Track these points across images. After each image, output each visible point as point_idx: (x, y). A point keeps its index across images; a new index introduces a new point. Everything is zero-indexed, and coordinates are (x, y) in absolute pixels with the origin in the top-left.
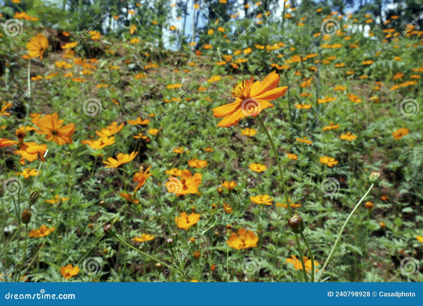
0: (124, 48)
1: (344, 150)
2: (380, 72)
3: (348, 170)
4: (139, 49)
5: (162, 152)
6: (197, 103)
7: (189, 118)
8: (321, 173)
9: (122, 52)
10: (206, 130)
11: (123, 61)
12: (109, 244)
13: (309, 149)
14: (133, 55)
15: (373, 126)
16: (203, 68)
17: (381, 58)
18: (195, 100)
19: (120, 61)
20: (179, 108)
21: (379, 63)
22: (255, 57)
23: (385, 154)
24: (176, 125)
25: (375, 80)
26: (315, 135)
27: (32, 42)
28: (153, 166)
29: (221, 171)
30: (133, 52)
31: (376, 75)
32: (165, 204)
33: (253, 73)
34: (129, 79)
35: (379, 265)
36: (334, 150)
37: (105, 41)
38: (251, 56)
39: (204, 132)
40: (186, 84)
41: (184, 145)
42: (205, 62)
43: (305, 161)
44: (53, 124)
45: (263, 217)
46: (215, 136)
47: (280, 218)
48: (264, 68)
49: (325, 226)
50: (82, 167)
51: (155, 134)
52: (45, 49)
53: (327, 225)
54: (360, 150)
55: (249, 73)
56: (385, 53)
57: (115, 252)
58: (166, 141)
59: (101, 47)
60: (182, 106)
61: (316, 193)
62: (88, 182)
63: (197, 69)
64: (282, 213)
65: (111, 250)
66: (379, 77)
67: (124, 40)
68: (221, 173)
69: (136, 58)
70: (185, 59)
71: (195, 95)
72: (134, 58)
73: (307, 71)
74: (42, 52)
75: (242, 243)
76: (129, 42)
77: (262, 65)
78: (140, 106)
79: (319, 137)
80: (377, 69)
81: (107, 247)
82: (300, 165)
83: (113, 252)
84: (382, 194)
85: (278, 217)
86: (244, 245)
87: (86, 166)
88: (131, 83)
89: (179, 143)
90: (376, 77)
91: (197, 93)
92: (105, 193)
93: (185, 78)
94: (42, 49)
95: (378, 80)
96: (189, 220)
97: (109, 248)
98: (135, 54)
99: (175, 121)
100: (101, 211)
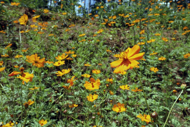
0: (59, 16)
1: (160, 63)
2: (176, 26)
3: (162, 72)
4: (66, 17)
5: (78, 65)
6: (93, 41)
7: (89, 49)
8: (150, 74)
9: (58, 18)
10: (98, 54)
11: (59, 22)
12: (56, 107)
13: (144, 62)
14: (63, 19)
15: (173, 52)
16: (95, 25)
17: (176, 19)
18: (92, 40)
19: (57, 22)
20: (85, 44)
21: (175, 21)
22: (118, 20)
23: (178, 63)
24: (84, 52)
25: (173, 29)
26: (147, 56)
27: (21, 18)
28: (75, 71)
29: (105, 73)
30: (63, 18)
31: (174, 27)
32: (81, 89)
33: (118, 27)
34: (62, 30)
35: (176, 114)
36: (155, 62)
37: (50, 13)
38: (117, 19)
39: (97, 55)
40: (87, 33)
41: (88, 61)
42: (96, 22)
43: (143, 68)
44: (35, 58)
45: (125, 94)
46: (102, 57)
47: (132, 94)
48: (123, 25)
49: (153, 98)
50: (44, 72)
51: (75, 57)
52: (27, 21)
53: (153, 97)
54: (168, 62)
55: (116, 27)
56: (178, 16)
57: (59, 110)
58: (80, 60)
59: (48, 16)
60: (86, 43)
61: (148, 82)
62: (46, 79)
63: (92, 26)
64: (133, 92)
65: (57, 109)
66: (175, 28)
67: (59, 12)
68: (105, 74)
69: (65, 21)
70: (86, 21)
71: (92, 38)
72: (63, 20)
73: (142, 26)
74: (26, 22)
75: (119, 109)
76: (61, 13)
77: (121, 23)
78: (67, 44)
79: (149, 57)
80: (174, 24)
81: (56, 108)
82: (140, 70)
83: (58, 110)
84: (177, 82)
85: (131, 94)
86: (120, 110)
87: (45, 72)
88: (62, 32)
89: (86, 60)
90: (174, 28)
91: (92, 37)
92: (54, 84)
93: (87, 30)
94: (26, 21)
95: (175, 29)
96: (93, 97)
97: (57, 108)
98: (64, 19)
99: (84, 50)
100: (52, 92)
